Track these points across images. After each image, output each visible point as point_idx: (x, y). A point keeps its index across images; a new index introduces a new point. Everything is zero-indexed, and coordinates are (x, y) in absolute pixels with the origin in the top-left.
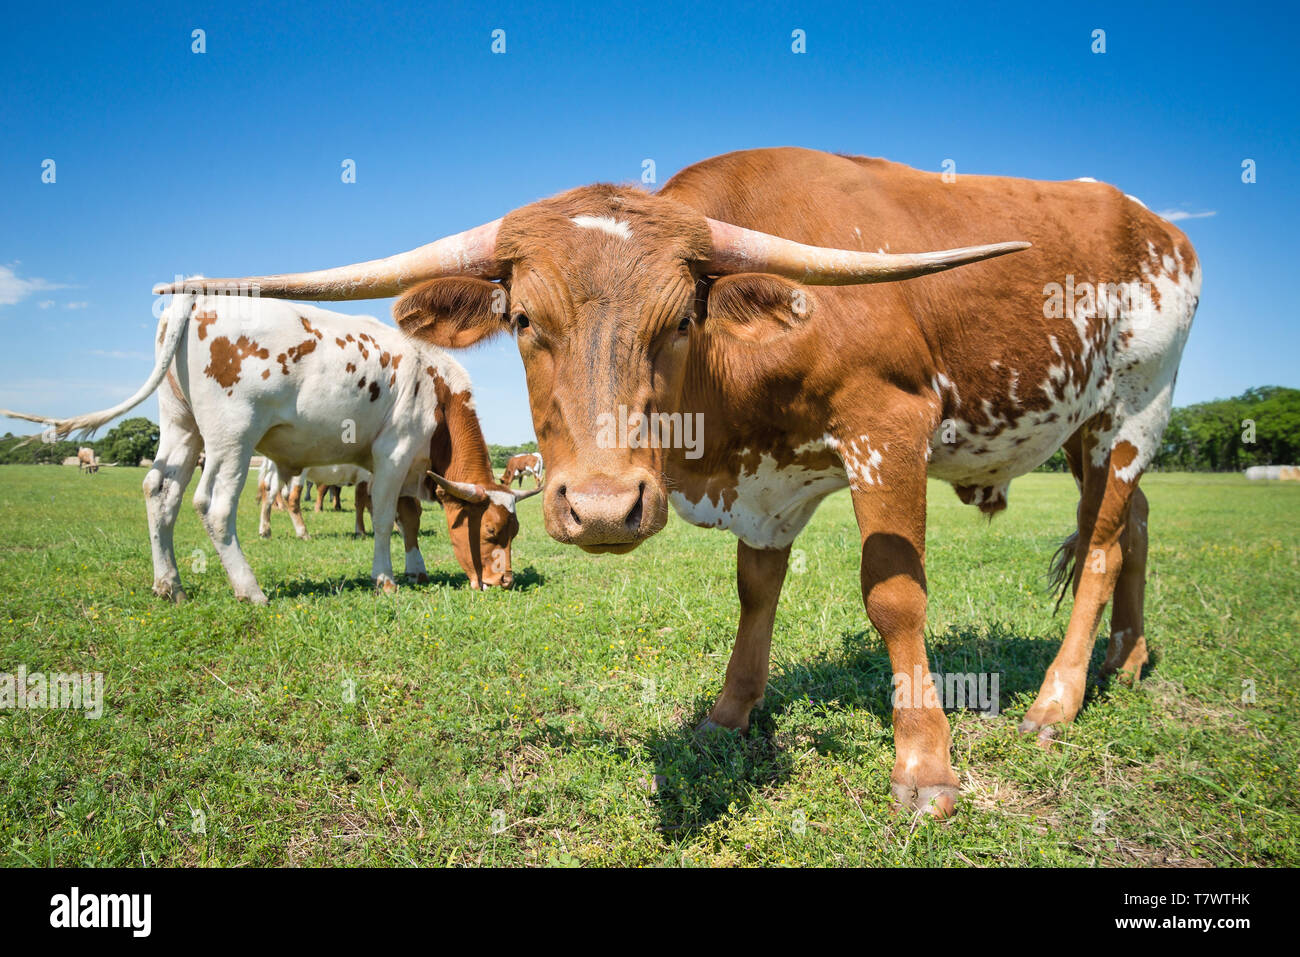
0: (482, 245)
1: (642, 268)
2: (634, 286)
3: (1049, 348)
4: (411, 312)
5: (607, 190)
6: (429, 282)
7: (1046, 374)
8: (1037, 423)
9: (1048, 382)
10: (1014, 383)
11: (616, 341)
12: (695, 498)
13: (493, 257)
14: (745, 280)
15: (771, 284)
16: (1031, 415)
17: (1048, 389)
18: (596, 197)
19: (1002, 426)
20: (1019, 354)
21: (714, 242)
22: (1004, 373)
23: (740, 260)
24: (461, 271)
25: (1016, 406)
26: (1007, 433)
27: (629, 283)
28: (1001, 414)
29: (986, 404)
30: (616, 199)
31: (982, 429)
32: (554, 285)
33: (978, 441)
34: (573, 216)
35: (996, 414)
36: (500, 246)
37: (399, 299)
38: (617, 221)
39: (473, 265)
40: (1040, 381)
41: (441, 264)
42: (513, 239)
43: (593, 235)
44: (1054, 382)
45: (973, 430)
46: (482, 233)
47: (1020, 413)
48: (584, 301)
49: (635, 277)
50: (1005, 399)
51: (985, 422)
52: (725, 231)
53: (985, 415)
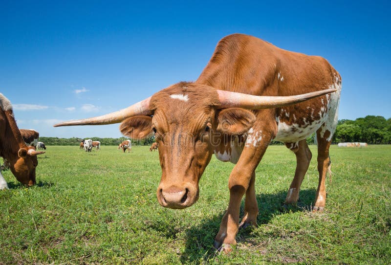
0: (146, 105)
1: (191, 111)
2: (187, 117)
3: (321, 103)
4: (125, 128)
5: (183, 84)
6: (130, 118)
7: (320, 109)
8: (316, 123)
9: (320, 112)
10: (312, 112)
11: (180, 136)
12: (222, 153)
13: (149, 109)
14: (230, 111)
15: (239, 112)
16: (315, 121)
17: (320, 114)
18: (179, 87)
19: (308, 125)
20: (315, 104)
21: (220, 98)
22: (310, 110)
23: (230, 104)
24: (141, 114)
25: (312, 119)
26: (309, 126)
27: (186, 116)
28: (308, 121)
29: (305, 119)
30: (185, 88)
31: (302, 126)
32: (163, 118)
33: (301, 129)
34: (171, 94)
35: (307, 121)
36: (150, 106)
37: (121, 124)
38: (184, 96)
39: (144, 112)
40: (319, 112)
41: (135, 111)
42: (154, 103)
43: (177, 100)
44: (322, 112)
45: (300, 127)
46: (146, 101)
47: (313, 121)
48: (171, 124)
49: (188, 114)
50: (310, 117)
51: (303, 123)
52: (224, 94)
53: (304, 122)
